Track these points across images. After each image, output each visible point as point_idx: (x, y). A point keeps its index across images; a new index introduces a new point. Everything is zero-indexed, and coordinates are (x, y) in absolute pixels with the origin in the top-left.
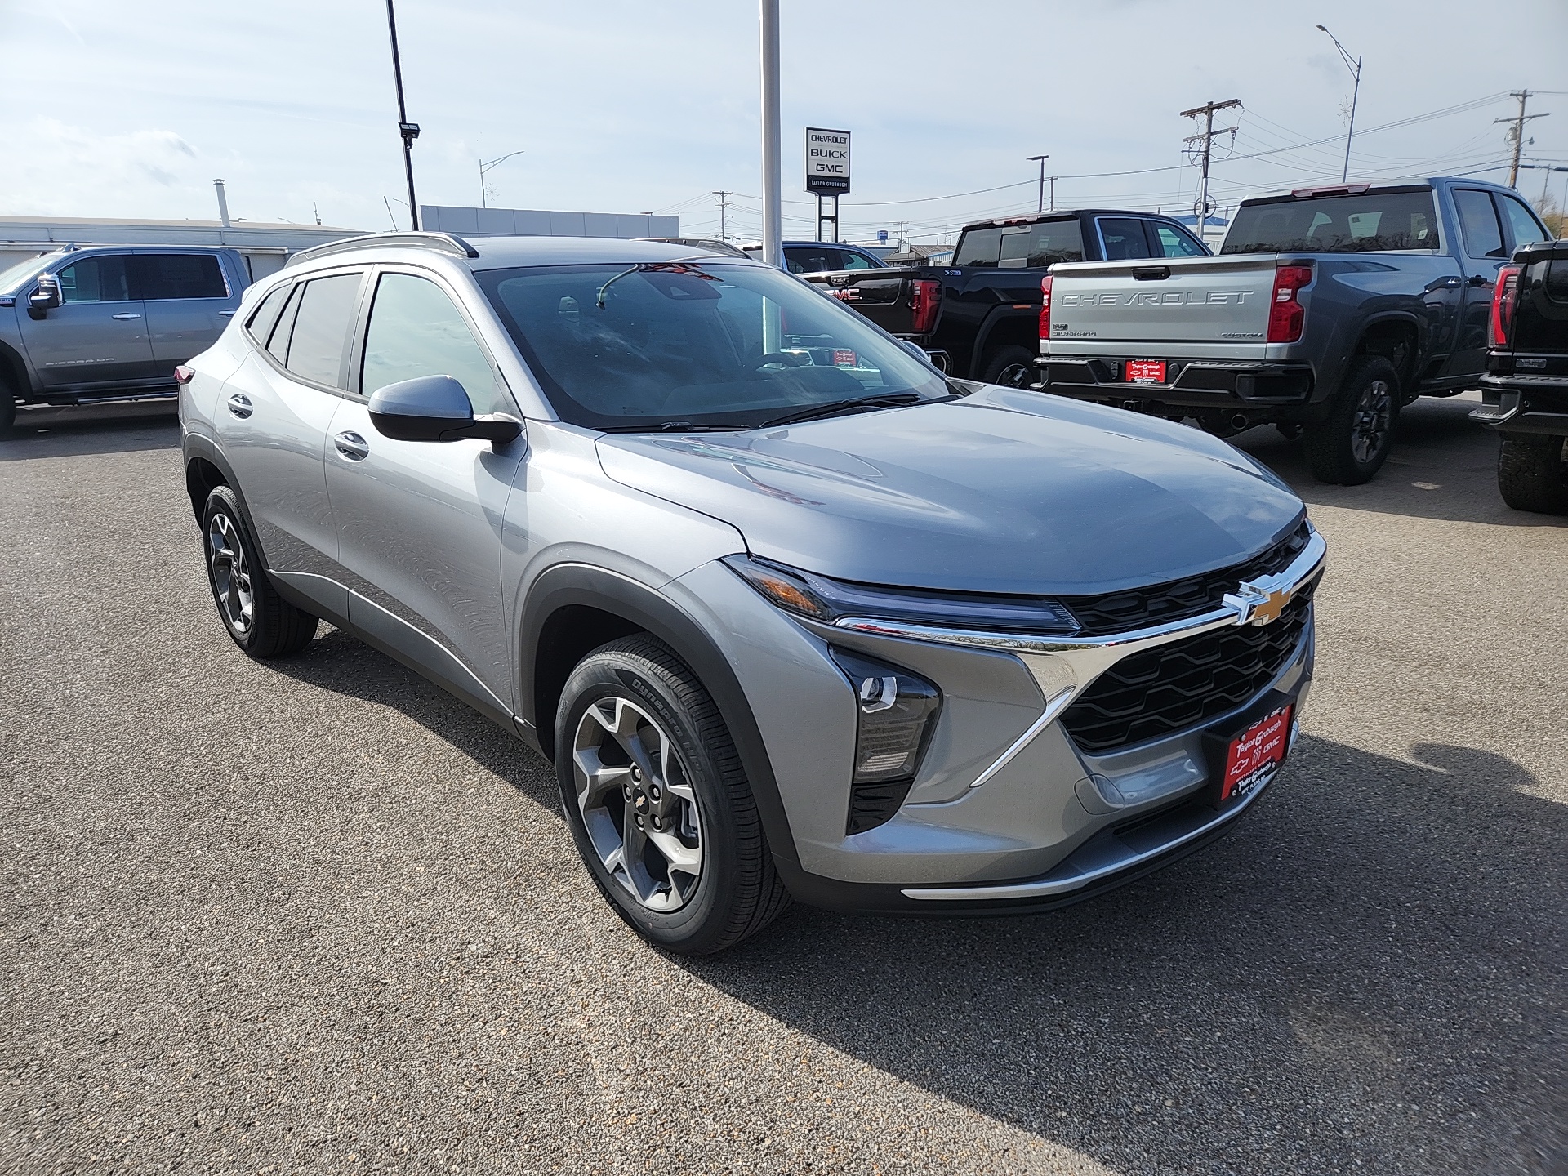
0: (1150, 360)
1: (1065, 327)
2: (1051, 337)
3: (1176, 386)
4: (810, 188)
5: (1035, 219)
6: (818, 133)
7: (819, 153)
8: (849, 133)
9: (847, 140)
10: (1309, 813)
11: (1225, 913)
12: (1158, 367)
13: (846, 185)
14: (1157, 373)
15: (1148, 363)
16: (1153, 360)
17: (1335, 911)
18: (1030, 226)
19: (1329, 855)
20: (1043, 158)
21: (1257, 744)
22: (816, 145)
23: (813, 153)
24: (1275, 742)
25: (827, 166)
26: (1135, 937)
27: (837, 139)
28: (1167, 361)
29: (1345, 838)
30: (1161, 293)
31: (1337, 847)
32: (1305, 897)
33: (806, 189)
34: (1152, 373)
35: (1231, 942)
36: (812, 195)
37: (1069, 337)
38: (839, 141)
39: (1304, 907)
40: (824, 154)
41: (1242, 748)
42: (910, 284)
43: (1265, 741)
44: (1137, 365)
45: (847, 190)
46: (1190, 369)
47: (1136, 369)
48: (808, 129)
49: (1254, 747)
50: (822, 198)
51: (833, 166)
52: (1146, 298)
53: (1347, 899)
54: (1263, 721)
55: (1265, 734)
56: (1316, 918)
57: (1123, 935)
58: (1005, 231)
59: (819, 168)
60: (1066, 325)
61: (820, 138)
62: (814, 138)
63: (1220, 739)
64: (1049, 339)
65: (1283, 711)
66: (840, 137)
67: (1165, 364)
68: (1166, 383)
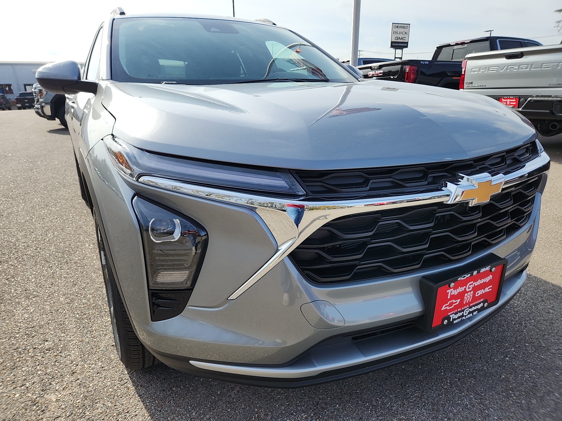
0: (511, 97)
1: (472, 83)
2: (464, 88)
3: (522, 109)
4: (392, 46)
5: (469, 41)
6: (397, 25)
7: (396, 33)
8: (409, 24)
9: (409, 27)
10: (538, 330)
11: (457, 391)
12: (514, 100)
13: (406, 45)
14: (514, 103)
15: (510, 99)
16: (512, 97)
17: (534, 401)
18: (466, 45)
19: (542, 360)
20: (491, 31)
21: (467, 290)
22: (396, 30)
23: (394, 33)
24: (487, 290)
25: (399, 38)
26: (391, 398)
27: (404, 27)
28: (518, 98)
29: (556, 350)
30: (519, 65)
31: (549, 355)
32: (516, 388)
33: (390, 47)
34: (512, 103)
35: (453, 414)
36: (392, 49)
37: (473, 88)
38: (405, 27)
39: (513, 395)
40: (398, 33)
41: (452, 292)
42: (404, 68)
43: (476, 289)
44: (504, 99)
45: (407, 47)
46: (530, 100)
47: (504, 102)
48: (393, 23)
49: (465, 292)
50: (397, 50)
51: (402, 38)
52: (511, 68)
53: (545, 394)
54: (472, 275)
55: (476, 284)
56: (519, 405)
57: (384, 396)
58: (455, 47)
59: (396, 38)
60: (472, 82)
61: (397, 27)
62: (395, 27)
63: (431, 284)
64: (463, 89)
65: (494, 269)
66: (406, 26)
67: (518, 99)
68: (518, 108)
